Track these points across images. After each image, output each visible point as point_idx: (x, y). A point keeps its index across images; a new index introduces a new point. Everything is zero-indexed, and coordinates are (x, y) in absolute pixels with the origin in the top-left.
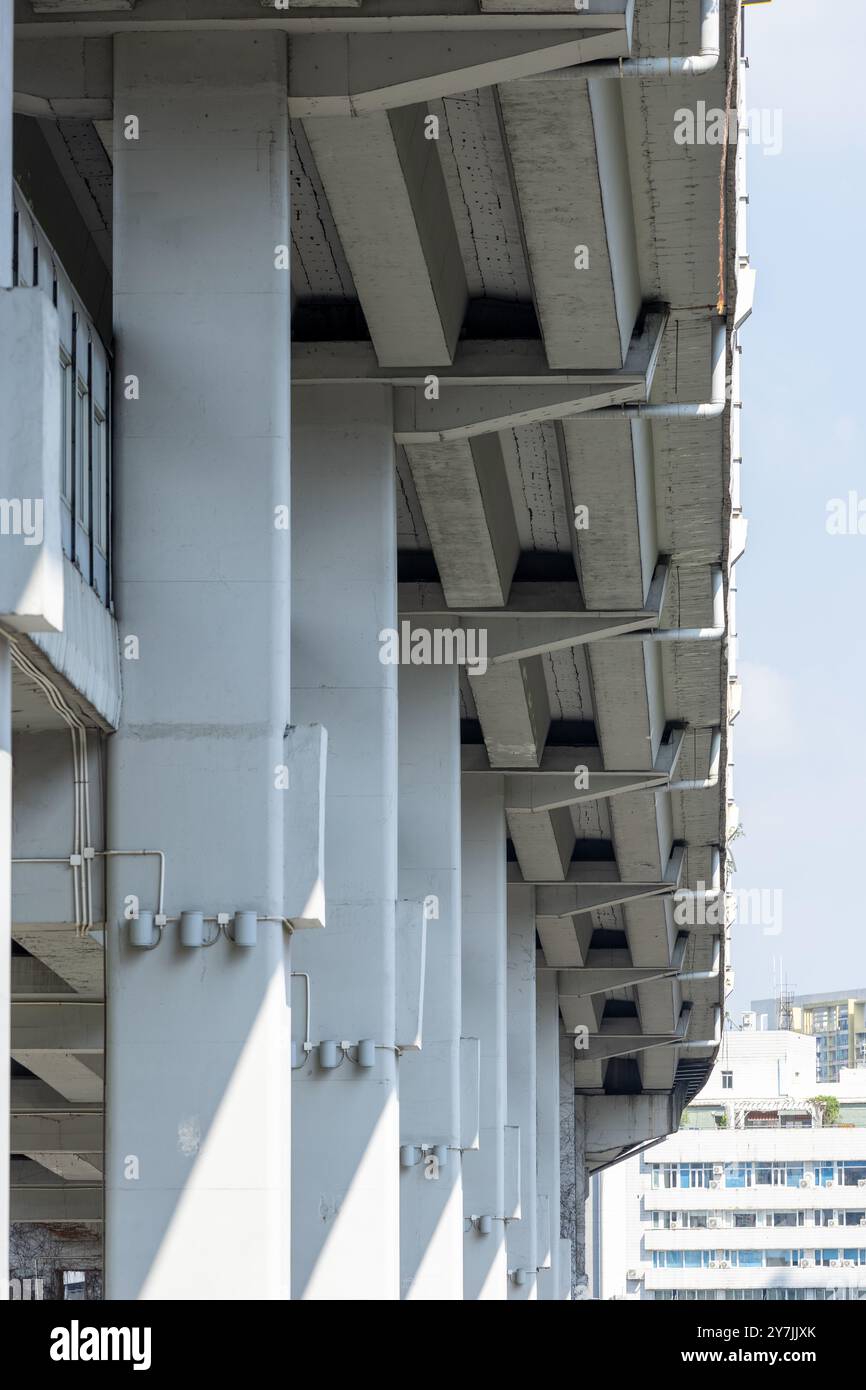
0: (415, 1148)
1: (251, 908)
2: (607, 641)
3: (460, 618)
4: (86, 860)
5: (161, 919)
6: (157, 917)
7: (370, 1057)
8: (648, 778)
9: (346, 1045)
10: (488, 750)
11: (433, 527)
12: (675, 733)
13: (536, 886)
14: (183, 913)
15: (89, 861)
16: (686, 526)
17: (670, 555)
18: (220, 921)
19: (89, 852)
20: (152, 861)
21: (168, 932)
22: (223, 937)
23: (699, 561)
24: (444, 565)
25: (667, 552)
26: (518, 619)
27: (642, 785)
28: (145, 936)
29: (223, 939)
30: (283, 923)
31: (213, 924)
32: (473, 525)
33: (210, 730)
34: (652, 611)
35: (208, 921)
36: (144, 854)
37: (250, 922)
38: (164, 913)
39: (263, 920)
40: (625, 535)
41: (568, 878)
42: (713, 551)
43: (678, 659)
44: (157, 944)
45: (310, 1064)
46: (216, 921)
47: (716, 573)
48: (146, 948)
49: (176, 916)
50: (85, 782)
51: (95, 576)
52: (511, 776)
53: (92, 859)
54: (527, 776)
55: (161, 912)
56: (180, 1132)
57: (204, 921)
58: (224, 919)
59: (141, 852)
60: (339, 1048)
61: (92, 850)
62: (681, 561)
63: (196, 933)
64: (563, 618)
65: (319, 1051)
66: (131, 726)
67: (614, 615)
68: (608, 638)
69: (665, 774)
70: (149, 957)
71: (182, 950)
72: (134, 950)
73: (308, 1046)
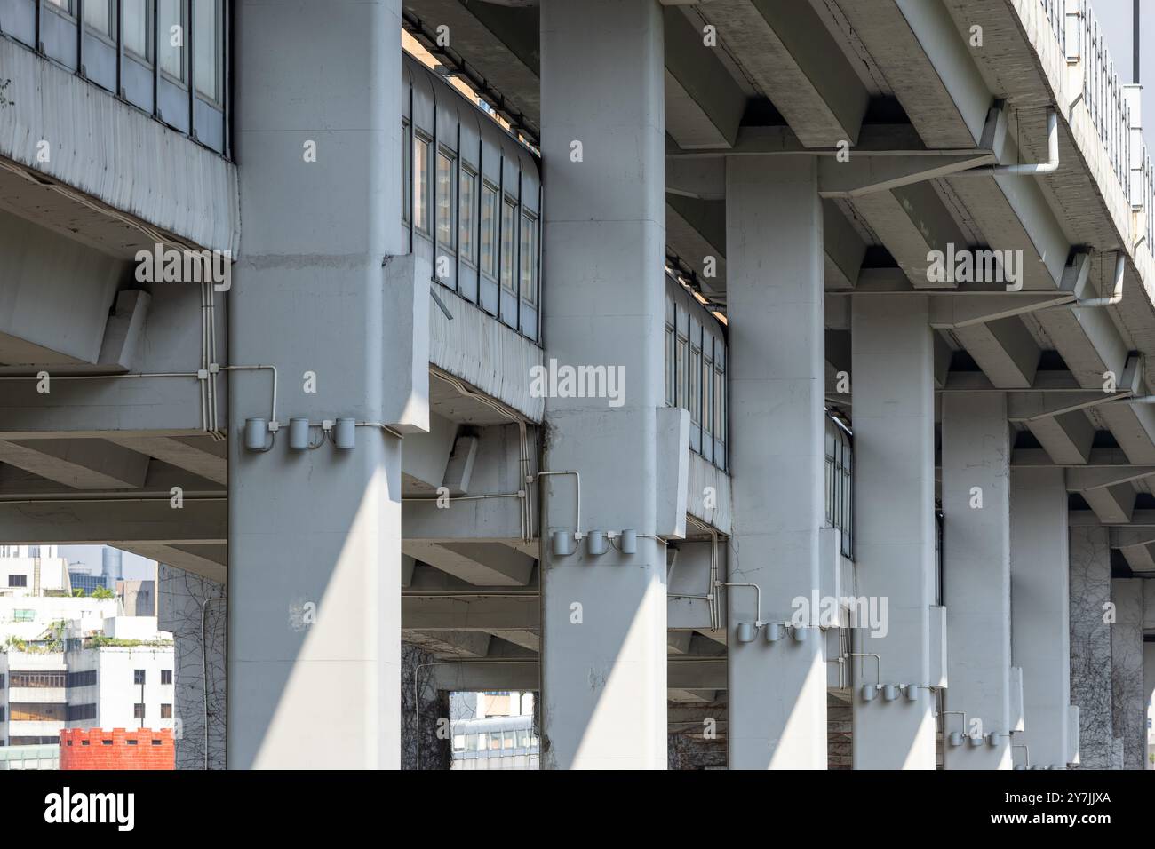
0: (779, 625)
1: (352, 415)
2: (955, 176)
3: (819, 157)
4: (211, 374)
5: (274, 426)
6: (270, 423)
7: (632, 545)
8: (1056, 297)
9: (611, 534)
10: (906, 272)
11: (758, 77)
12: (1078, 256)
13: (1008, 393)
14: (291, 420)
15: (214, 375)
16: (1008, 74)
17: (1004, 99)
18: (324, 427)
19: (214, 367)
20: (265, 375)
21: (280, 436)
22: (327, 440)
23: (1034, 105)
24: (785, 110)
25: (1001, 97)
26: (870, 157)
27: (1052, 303)
28: (258, 440)
29: (327, 444)
30: (383, 429)
31: (319, 429)
32: (792, 75)
33: (315, 260)
34: (986, 149)
35: (314, 426)
36: (259, 369)
37: (349, 428)
38: (276, 421)
39: (362, 426)
40: (930, 83)
41: (1033, 386)
42: (1042, 95)
43: (1057, 191)
44: (271, 448)
45: (580, 552)
46: (321, 426)
47: (1051, 115)
48: (260, 451)
49: (286, 423)
50: (211, 306)
51: (194, 127)
52: (934, 296)
53: (217, 373)
54: (949, 296)
55: (274, 419)
56: (290, 611)
57: (310, 427)
58: (327, 424)
59: (257, 367)
60: (606, 537)
61: (217, 365)
62: (1017, 104)
63: (303, 438)
64: (909, 157)
65: (588, 540)
66: (248, 257)
67: (952, 154)
68: (956, 173)
69: (1070, 293)
70: (264, 459)
71: (292, 453)
72: (251, 453)
73: (579, 536)
